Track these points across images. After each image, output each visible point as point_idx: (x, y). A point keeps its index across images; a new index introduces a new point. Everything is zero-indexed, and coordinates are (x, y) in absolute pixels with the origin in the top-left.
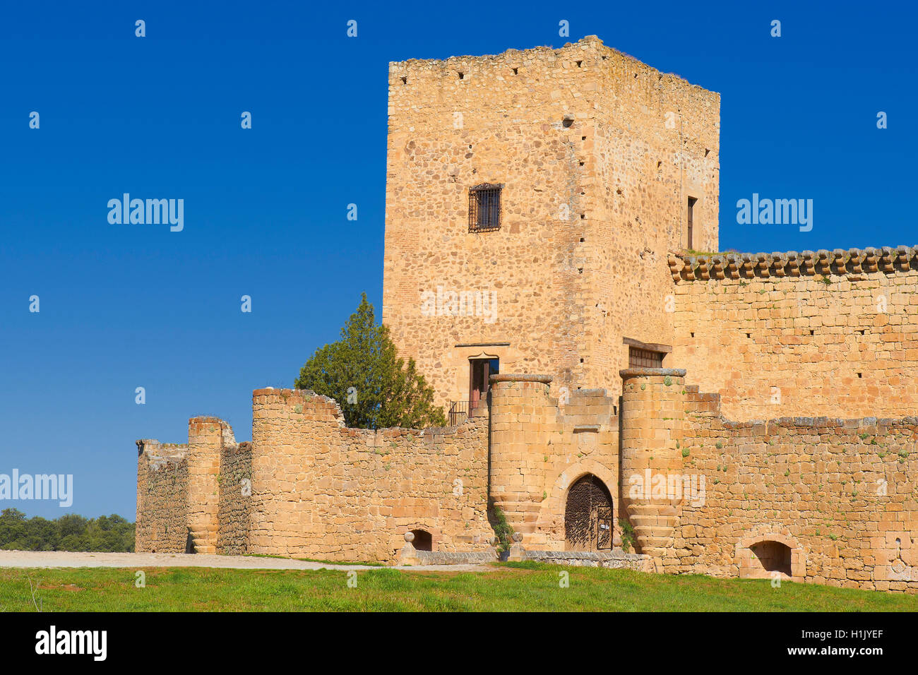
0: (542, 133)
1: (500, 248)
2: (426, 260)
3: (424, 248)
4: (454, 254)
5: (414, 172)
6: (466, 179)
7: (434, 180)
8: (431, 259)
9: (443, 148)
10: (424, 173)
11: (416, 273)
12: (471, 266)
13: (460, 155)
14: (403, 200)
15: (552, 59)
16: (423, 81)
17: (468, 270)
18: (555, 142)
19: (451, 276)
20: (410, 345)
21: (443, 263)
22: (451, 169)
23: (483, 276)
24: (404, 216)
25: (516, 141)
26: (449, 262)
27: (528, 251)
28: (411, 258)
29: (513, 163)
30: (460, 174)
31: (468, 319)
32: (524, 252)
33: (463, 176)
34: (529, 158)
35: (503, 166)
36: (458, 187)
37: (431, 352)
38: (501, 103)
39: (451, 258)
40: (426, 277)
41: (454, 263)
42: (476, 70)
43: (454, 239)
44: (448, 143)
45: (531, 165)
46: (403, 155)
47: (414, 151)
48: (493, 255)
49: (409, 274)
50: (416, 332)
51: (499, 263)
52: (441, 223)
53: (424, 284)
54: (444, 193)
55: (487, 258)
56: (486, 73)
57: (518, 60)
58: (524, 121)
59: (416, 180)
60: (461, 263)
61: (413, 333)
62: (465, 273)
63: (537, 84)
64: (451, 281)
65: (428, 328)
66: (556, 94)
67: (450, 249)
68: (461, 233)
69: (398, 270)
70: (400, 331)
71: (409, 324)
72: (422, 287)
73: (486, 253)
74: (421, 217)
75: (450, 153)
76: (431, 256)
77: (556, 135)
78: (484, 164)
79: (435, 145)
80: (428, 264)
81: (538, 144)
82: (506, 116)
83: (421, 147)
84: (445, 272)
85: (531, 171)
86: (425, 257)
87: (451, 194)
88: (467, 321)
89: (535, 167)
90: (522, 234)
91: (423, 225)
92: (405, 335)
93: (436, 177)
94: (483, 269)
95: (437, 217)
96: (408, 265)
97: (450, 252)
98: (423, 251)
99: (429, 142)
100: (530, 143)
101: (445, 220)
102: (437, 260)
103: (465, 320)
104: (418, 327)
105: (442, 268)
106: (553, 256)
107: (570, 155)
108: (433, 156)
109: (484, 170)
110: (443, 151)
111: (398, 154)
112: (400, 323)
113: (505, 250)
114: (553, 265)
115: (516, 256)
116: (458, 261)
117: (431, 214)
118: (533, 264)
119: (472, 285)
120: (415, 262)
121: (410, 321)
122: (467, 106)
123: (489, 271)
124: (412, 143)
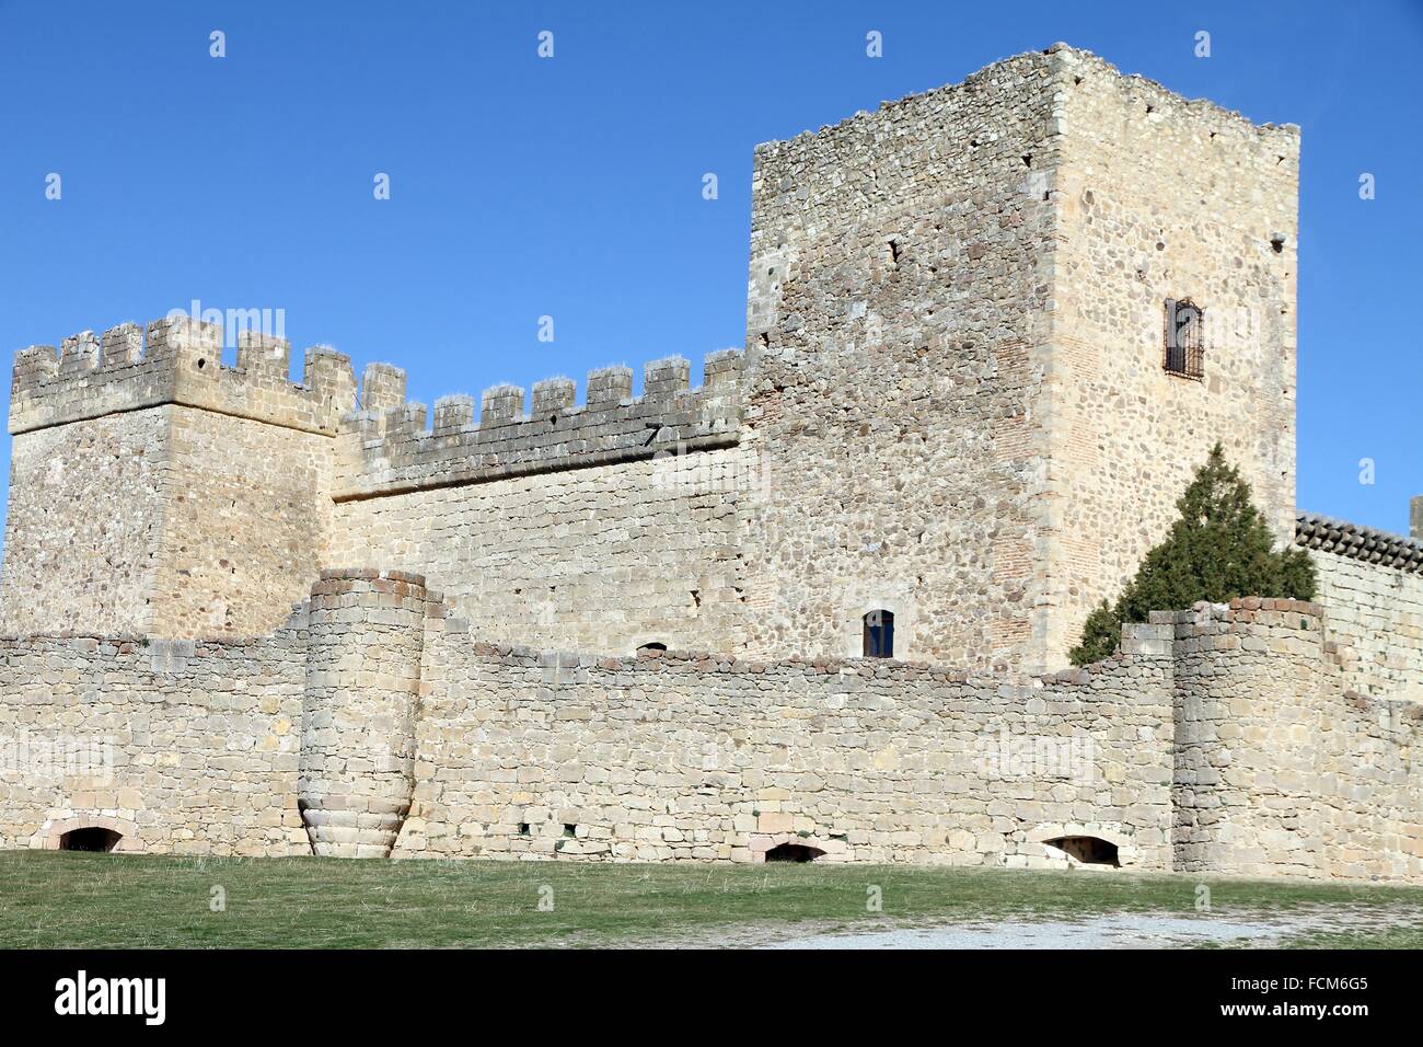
0: (1242, 247)
1: (1198, 411)
2: (1107, 399)
3: (1105, 379)
4: (1143, 401)
5: (1092, 244)
6: (1157, 283)
7: (1117, 270)
8: (1115, 398)
9: (1130, 221)
10: (1104, 251)
11: (1094, 415)
12: (1164, 429)
13: (1149, 241)
14: (1077, 286)
15: (1253, 138)
16: (1104, 96)
17: (1159, 433)
18: (1256, 267)
19: (1139, 436)
20: (1087, 537)
21: (1129, 411)
22: (1139, 260)
23: (1177, 448)
24: (1080, 314)
25: (1214, 247)
26: (1135, 412)
27: (1230, 426)
28: (1088, 390)
29: (1212, 280)
30: (1150, 272)
31: (1159, 513)
32: (1224, 426)
33: (1153, 277)
34: (1230, 281)
35: (1200, 281)
36: (1148, 294)
37: (1113, 556)
38: (1197, 179)
39: (1138, 406)
40: (1107, 427)
41: (1142, 415)
42: (1170, 111)
43: (1141, 376)
44: (1135, 215)
45: (1231, 294)
46: (1078, 210)
47: (1092, 208)
48: (1189, 419)
49: (1085, 415)
50: (1095, 516)
51: (1195, 433)
52: (1126, 344)
53: (1103, 439)
54: (1130, 296)
55: (1183, 421)
56: (1181, 122)
57: (1217, 122)
58: (1224, 221)
59: (1094, 259)
60: (1151, 419)
61: (1091, 519)
62: (1156, 436)
63: (1237, 170)
64: (1139, 445)
65: (1110, 515)
66: (1257, 194)
67: (1138, 390)
68: (1150, 368)
69: (1071, 402)
70: (1074, 509)
71: (1086, 501)
72: (1102, 443)
73: (1181, 413)
74: (1101, 323)
75: (1137, 230)
76: (1114, 394)
77: (1258, 258)
78: (1178, 268)
79: (1119, 210)
80: (1110, 405)
81: (1239, 264)
82: (1203, 203)
83: (1101, 206)
84: (1131, 427)
85: (1232, 302)
86: (1106, 392)
87: (1138, 300)
88: (1158, 517)
89: (1236, 298)
90: (1222, 397)
91: (1103, 338)
92: (1081, 519)
93: (1120, 264)
94: (1176, 437)
95: (1121, 332)
96: (1083, 399)
97: (1138, 395)
98: (1103, 382)
99: (1110, 202)
100: (1231, 258)
101: (1131, 340)
102: (1120, 404)
103: (1155, 513)
104: (1097, 509)
105: (1128, 419)
106: (1257, 443)
107: (1274, 296)
108: (1116, 228)
109: (1178, 277)
110: (1130, 225)
111: (1072, 204)
112: (1075, 496)
113: (1203, 416)
114: (1255, 457)
115: (1216, 430)
116: (1148, 414)
117: (1113, 323)
118: (1235, 449)
119: (1164, 458)
120: (1093, 398)
121: (1086, 495)
122: (1157, 165)
123: (1183, 441)
124: (1089, 194)
